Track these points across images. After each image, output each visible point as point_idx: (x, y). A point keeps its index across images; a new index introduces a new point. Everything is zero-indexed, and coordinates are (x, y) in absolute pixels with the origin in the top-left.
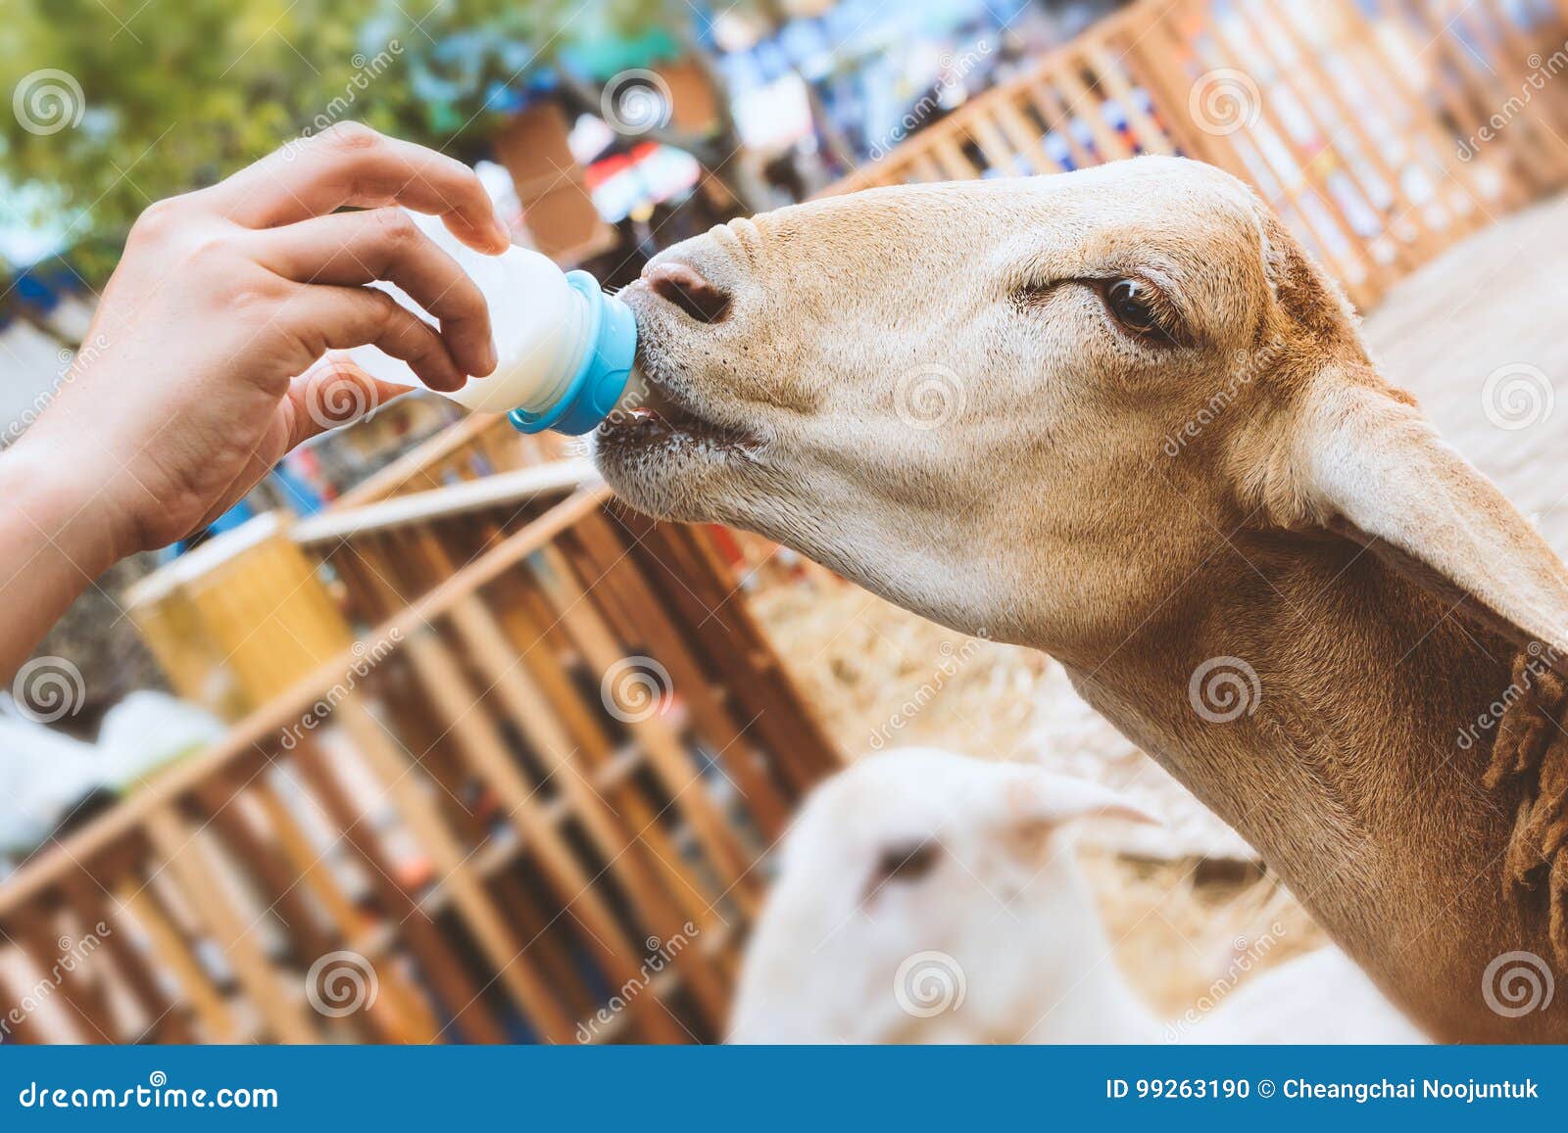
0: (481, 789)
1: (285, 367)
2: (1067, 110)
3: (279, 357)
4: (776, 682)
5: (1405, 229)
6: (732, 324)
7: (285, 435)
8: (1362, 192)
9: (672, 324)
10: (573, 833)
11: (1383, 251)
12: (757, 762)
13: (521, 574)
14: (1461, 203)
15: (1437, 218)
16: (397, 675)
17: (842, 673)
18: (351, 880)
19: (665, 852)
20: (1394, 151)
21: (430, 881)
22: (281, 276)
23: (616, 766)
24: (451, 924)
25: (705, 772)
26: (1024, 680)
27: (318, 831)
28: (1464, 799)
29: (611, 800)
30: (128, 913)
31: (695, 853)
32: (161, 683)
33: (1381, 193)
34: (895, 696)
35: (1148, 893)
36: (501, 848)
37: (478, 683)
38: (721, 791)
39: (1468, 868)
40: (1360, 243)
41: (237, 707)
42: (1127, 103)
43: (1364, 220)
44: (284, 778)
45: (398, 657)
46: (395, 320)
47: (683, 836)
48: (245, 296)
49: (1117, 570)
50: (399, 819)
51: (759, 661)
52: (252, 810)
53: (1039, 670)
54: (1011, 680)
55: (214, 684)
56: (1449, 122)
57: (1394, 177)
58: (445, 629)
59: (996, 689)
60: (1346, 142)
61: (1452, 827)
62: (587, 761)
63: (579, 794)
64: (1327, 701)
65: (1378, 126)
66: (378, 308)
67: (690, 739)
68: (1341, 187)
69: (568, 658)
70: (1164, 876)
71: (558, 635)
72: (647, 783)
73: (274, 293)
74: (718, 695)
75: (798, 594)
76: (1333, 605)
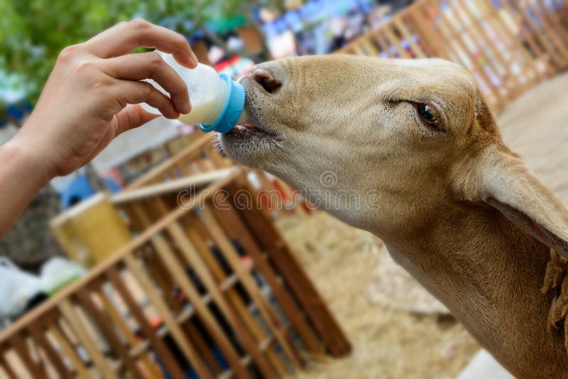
0: (179, 291)
1: (112, 111)
2: (388, 43)
3: (109, 107)
4: (286, 252)
5: (511, 84)
6: (279, 95)
7: (114, 132)
8: (495, 71)
9: (258, 93)
10: (213, 307)
11: (503, 92)
12: (279, 280)
13: (193, 214)
14: (531, 74)
15: (522, 80)
16: (148, 250)
17: (310, 248)
18: (133, 325)
19: (246, 313)
20: (507, 56)
21: (161, 325)
22: (111, 76)
23: (228, 283)
24: (169, 340)
25: (260, 284)
26: (375, 250)
27: (121, 307)
28: (532, 297)
29: (226, 295)
30: (52, 338)
31: (257, 313)
32: (63, 254)
33: (502, 71)
34: (328, 256)
35: (420, 327)
36: (187, 313)
37: (178, 253)
38: (266, 291)
39: (533, 320)
40: (495, 89)
41: (90, 263)
42: (410, 40)
43: (496, 81)
44: (108, 288)
45: (149, 243)
46: (153, 94)
47: (252, 308)
48: (97, 84)
49: (407, 207)
50: (149, 302)
51: (279, 244)
52: (96, 300)
53: (380, 246)
54: (370, 250)
55: (81, 254)
56: (526, 45)
57: (507, 65)
58: (165, 234)
59: (365, 253)
60: (489, 53)
61: (527, 306)
62: (217, 281)
63: (214, 293)
64: (481, 261)
65: (501, 47)
66: (147, 90)
67: (254, 273)
68: (488, 69)
69: (210, 243)
70: (427, 320)
71: (205, 235)
72: (239, 288)
73: (108, 83)
74: (264, 257)
75: (292, 219)
76: (484, 229)
